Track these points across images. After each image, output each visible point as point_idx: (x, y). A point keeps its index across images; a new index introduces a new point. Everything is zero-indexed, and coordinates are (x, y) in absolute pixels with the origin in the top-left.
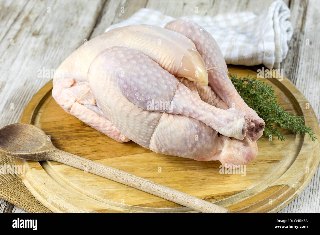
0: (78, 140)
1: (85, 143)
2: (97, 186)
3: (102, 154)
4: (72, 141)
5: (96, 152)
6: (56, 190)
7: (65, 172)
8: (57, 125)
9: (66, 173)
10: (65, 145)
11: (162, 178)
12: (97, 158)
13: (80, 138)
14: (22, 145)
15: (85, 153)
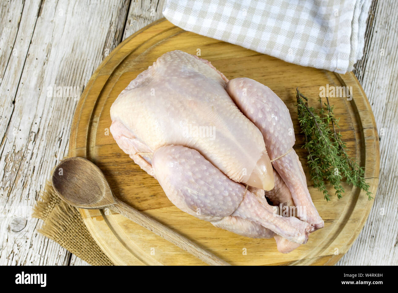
0: (136, 176)
1: (144, 181)
2: (157, 247)
3: (160, 199)
4: (130, 178)
5: (155, 197)
6: (118, 251)
7: (125, 224)
8: (114, 150)
9: (126, 227)
10: (123, 184)
11: (219, 238)
12: (157, 206)
13: (138, 173)
14: (81, 187)
15: (145, 197)
